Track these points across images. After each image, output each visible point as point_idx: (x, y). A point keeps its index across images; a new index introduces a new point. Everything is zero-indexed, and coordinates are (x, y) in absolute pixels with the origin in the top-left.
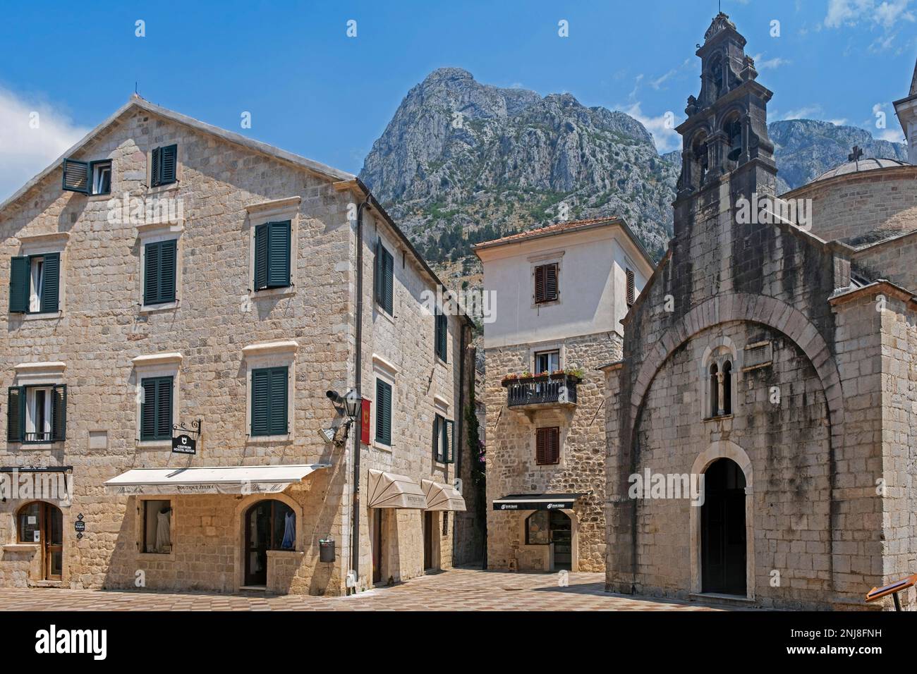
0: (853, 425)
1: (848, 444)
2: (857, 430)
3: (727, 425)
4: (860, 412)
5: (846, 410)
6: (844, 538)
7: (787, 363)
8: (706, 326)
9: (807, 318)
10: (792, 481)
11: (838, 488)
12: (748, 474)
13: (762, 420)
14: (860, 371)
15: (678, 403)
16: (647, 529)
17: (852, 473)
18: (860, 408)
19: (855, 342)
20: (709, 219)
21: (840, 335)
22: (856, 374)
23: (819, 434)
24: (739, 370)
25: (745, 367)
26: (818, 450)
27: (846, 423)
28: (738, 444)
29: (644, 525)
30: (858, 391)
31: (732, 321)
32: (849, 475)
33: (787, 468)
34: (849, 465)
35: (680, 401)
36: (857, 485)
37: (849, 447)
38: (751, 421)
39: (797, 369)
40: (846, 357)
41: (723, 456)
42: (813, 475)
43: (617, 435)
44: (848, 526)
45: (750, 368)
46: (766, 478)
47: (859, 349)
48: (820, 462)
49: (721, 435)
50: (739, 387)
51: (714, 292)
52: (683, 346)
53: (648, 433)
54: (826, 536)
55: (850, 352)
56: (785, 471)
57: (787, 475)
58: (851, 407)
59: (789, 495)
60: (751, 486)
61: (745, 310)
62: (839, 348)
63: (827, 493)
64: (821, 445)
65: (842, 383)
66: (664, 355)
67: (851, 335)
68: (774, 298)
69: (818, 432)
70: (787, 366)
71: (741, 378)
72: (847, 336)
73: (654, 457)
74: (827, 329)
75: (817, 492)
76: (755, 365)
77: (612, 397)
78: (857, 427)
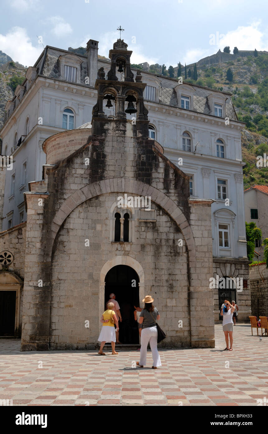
0: (200, 258)
1: (198, 266)
2: (201, 261)
3: (127, 247)
4: (203, 253)
5: (196, 251)
6: (196, 310)
7: (164, 223)
8: (115, 191)
9: (176, 205)
10: (167, 281)
11: (193, 286)
12: (141, 276)
13: (150, 248)
14: (202, 235)
15: (92, 229)
16: (62, 305)
17: (199, 280)
18: (203, 251)
19: (200, 222)
20: (118, 136)
21: (192, 217)
22: (201, 236)
23: (182, 260)
24: (136, 220)
25: (140, 219)
26: (181, 267)
27: (196, 257)
28: (135, 259)
29: (59, 302)
30: (202, 243)
31: (132, 193)
32: (198, 281)
33: (165, 274)
34: (198, 276)
35: (95, 228)
36: (202, 285)
37: (198, 268)
38: (143, 247)
39: (170, 227)
40: (196, 228)
41: (124, 264)
42: (178, 279)
43: (39, 241)
44: (198, 304)
45: (144, 221)
46: (153, 278)
47: (202, 225)
48: (182, 273)
49: (123, 252)
50: (136, 228)
51: (122, 175)
52: (97, 197)
53: (65, 243)
54: (186, 309)
55: (198, 226)
56: (163, 276)
57: (165, 277)
58: (199, 250)
59: (166, 288)
60: (143, 282)
61: (141, 191)
62: (192, 222)
63: (186, 288)
64: (183, 265)
65: (195, 238)
66: (84, 199)
67: (198, 219)
68: (158, 190)
69: (181, 259)
70: (164, 224)
71: (137, 224)
72: (196, 218)
73: (71, 259)
74: (187, 212)
75: (181, 287)
76: (147, 220)
77: (35, 214)
78: (202, 259)
